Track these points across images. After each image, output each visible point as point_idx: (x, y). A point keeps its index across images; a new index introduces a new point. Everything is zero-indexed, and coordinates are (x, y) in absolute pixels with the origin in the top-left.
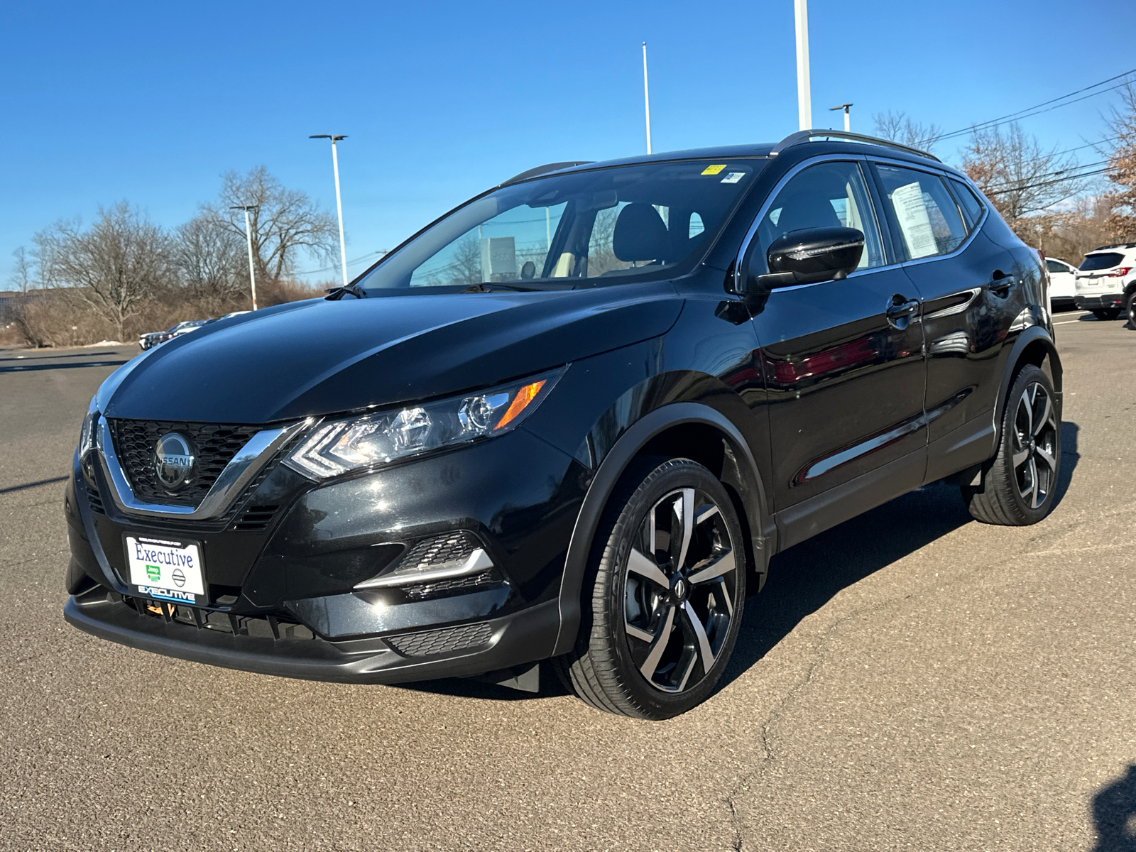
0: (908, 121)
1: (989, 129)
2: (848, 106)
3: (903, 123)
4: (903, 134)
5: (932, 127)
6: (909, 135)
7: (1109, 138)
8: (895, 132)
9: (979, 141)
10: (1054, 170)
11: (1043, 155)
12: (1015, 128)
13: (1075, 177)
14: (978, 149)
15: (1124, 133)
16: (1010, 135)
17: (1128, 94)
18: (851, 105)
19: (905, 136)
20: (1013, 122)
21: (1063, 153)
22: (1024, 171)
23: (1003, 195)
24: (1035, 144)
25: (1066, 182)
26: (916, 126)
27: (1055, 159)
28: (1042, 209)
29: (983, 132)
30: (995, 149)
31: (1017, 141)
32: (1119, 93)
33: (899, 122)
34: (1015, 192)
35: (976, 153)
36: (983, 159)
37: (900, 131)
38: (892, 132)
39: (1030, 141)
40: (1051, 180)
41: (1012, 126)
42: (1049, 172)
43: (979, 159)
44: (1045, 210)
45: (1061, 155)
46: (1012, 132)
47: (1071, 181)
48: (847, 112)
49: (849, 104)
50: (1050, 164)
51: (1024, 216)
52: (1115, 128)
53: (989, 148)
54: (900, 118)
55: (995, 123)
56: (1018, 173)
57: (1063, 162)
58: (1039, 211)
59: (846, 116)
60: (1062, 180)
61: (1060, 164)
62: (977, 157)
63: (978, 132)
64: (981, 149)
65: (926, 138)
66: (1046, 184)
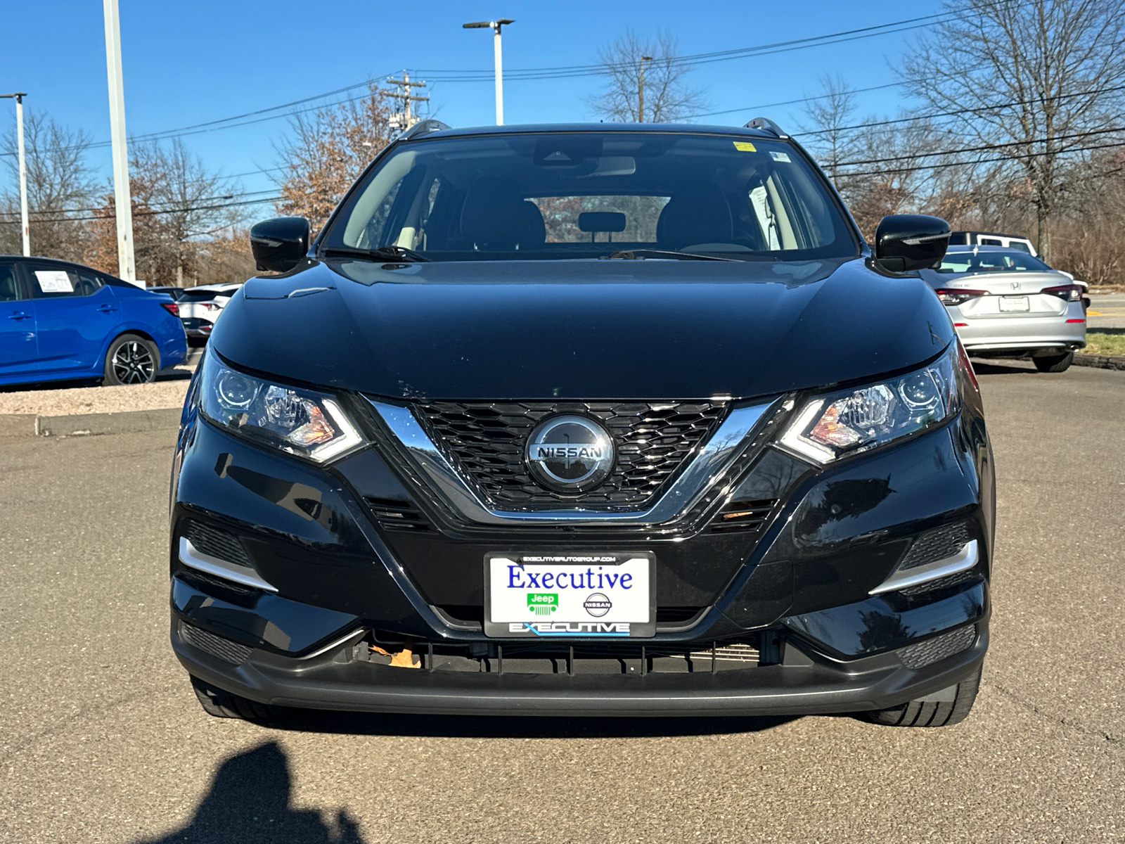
0: (52, 121)
1: (148, 143)
2: (20, 96)
3: (46, 123)
4: (46, 136)
5: (81, 131)
6: (54, 137)
7: (281, 166)
8: (36, 132)
9: (138, 153)
10: (220, 194)
11: (208, 177)
12: (178, 145)
13: (241, 204)
14: (137, 162)
15: (294, 163)
16: (173, 150)
17: (297, 123)
18: (25, 95)
19: (49, 137)
20: (177, 138)
21: (230, 177)
22: (189, 191)
23: (165, 215)
24: (200, 164)
25: (232, 208)
26: (61, 129)
27: (220, 183)
28: (209, 233)
29: (141, 145)
30: (156, 164)
31: (180, 158)
32: (289, 121)
33: (41, 122)
34: (179, 213)
35: (134, 167)
36: (142, 174)
37: (42, 132)
38: (33, 132)
39: (193, 160)
40: (217, 204)
41: (174, 142)
42: (215, 195)
43: (138, 174)
44: (212, 236)
45: (226, 179)
46: (175, 149)
47: (237, 207)
48: (20, 102)
49: (23, 93)
50: (214, 187)
51: (191, 239)
52: (286, 157)
53: (149, 163)
54: (43, 117)
55: (155, 137)
56: (183, 195)
57: (229, 186)
58: (206, 235)
59: (19, 106)
60: (227, 206)
61: (225, 189)
62: (135, 171)
63: (136, 144)
64: (140, 163)
65: (73, 145)
66: (212, 208)
